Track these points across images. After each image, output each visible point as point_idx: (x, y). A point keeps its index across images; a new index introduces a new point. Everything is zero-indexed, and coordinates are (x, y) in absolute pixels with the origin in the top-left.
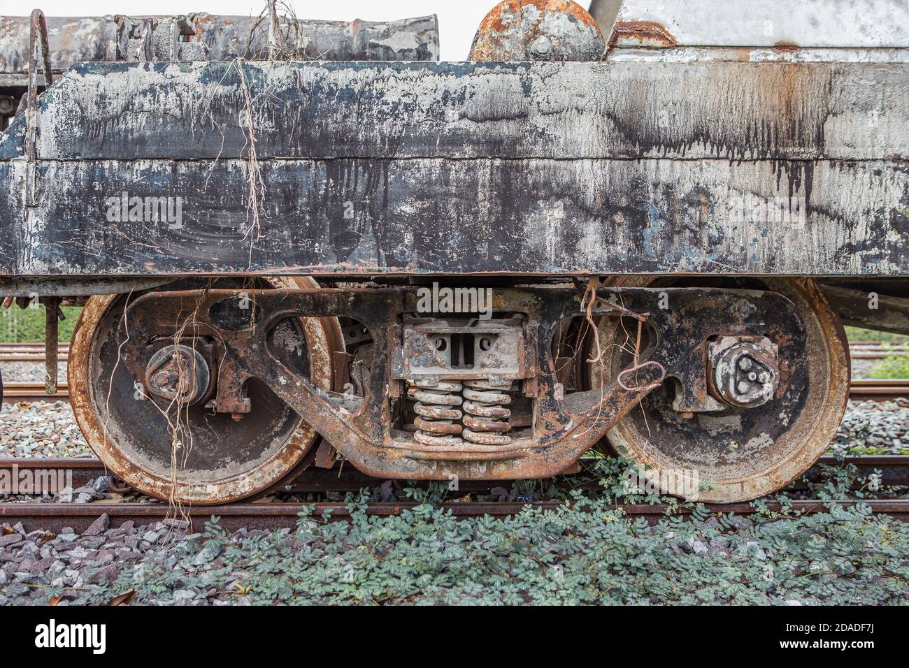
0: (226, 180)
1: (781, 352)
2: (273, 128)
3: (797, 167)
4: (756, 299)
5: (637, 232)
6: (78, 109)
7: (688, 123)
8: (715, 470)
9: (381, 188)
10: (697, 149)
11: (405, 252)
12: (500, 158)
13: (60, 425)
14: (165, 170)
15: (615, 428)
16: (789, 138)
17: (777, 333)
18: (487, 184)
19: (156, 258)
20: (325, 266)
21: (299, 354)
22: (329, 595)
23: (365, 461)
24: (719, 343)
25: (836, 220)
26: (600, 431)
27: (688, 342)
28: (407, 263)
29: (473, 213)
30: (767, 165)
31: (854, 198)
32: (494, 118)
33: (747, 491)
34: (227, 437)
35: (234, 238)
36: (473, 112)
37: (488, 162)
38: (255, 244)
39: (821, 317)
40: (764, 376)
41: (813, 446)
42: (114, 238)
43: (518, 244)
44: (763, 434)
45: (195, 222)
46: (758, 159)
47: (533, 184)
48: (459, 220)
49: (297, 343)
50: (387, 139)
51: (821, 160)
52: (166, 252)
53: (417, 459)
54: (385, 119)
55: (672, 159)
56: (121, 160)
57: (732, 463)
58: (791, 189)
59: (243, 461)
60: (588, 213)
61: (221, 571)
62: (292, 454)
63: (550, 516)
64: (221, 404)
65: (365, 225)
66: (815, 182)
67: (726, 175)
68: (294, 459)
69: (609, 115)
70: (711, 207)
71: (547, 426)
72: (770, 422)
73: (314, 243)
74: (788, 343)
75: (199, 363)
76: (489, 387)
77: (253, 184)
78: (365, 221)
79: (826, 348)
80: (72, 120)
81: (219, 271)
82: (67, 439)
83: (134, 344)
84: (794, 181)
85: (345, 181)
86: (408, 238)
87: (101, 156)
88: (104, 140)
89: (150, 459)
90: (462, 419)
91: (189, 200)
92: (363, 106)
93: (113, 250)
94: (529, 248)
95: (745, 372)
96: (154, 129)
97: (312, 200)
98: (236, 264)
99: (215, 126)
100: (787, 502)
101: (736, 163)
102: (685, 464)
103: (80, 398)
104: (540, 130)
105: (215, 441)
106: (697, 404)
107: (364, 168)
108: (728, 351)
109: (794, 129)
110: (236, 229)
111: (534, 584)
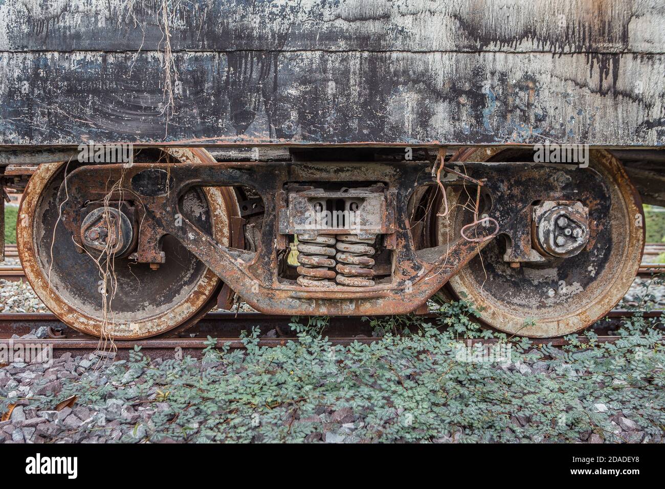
0: (146, 69)
1: (591, 214)
2: (184, 26)
3: (606, 59)
4: (571, 171)
5: (477, 111)
6: (25, 10)
7: (519, 23)
8: (536, 311)
9: (272, 75)
10: (526, 45)
11: (291, 126)
12: (368, 51)
13: (4, 297)
14: (97, 60)
15: (457, 278)
16: (600, 35)
17: (587, 198)
18: (358, 72)
19: (90, 131)
20: (227, 138)
21: (203, 219)
22: (231, 402)
23: (258, 301)
24: (542, 206)
25: (637, 102)
26: (446, 276)
27: (516, 206)
28: (293, 135)
29: (346, 96)
30: (582, 57)
31: (652, 84)
32: (363, 19)
33: (562, 328)
34: (145, 286)
35: (153, 115)
36: (347, 14)
37: (358, 54)
38: (170, 120)
39: (622, 189)
40: (577, 232)
41: (615, 292)
42: (56, 115)
43: (382, 120)
44: (575, 283)
45: (122, 102)
46: (575, 52)
47: (395, 72)
48: (334, 101)
49: (202, 210)
50: (276, 35)
51: (626, 53)
52: (98, 127)
53: (299, 299)
54: (275, 19)
55: (506, 52)
56: (61, 52)
57: (550, 306)
58: (601, 76)
59: (158, 305)
60: (438, 95)
61: (144, 386)
62: (198, 299)
63: (407, 342)
64: (141, 255)
65: (259, 105)
66: (621, 71)
67: (549, 66)
68: (200, 303)
69: (455, 16)
70: (537, 91)
71: (404, 272)
72: (580, 274)
73: (217, 119)
74: (597, 207)
75: (124, 221)
76: (358, 241)
77: (168, 71)
78: (259, 102)
79: (626, 214)
80: (20, 19)
81: (142, 142)
82: (11, 307)
83: (71, 207)
84: (604, 70)
85: (243, 69)
86: (294, 115)
87: (44, 48)
88: (47, 36)
89: (84, 303)
90: (335, 267)
91: (116, 84)
92: (257, 8)
93: (55, 124)
94: (391, 124)
95: (562, 229)
96: (87, 26)
97: (216, 85)
98: (154, 136)
99: (137, 24)
100: (594, 338)
101: (557, 56)
102: (513, 307)
103: (27, 254)
104: (400, 29)
105: (135, 290)
106: (524, 255)
107: (258, 59)
108: (549, 212)
109: (604, 28)
110: (155, 108)
111: (394, 392)
